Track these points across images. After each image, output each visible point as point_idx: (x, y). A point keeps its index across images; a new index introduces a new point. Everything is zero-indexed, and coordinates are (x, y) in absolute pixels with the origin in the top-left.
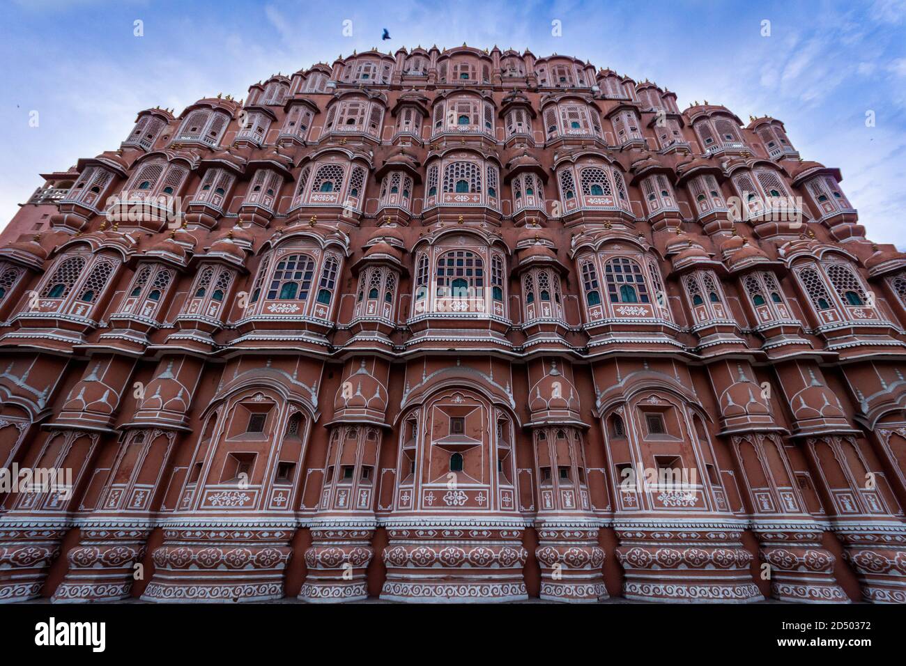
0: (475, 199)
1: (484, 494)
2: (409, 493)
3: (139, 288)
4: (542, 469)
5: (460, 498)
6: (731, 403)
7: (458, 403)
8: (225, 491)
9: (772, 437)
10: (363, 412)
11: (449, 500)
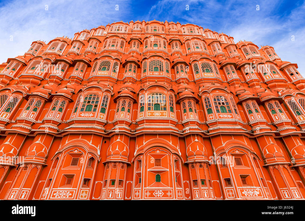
0: (161, 74)
1: (170, 192)
2: (139, 192)
3: (29, 107)
4: (194, 181)
5: (161, 193)
6: (268, 153)
7: (158, 153)
8: (61, 191)
9: (286, 166)
10: (119, 157)
11: (156, 195)
